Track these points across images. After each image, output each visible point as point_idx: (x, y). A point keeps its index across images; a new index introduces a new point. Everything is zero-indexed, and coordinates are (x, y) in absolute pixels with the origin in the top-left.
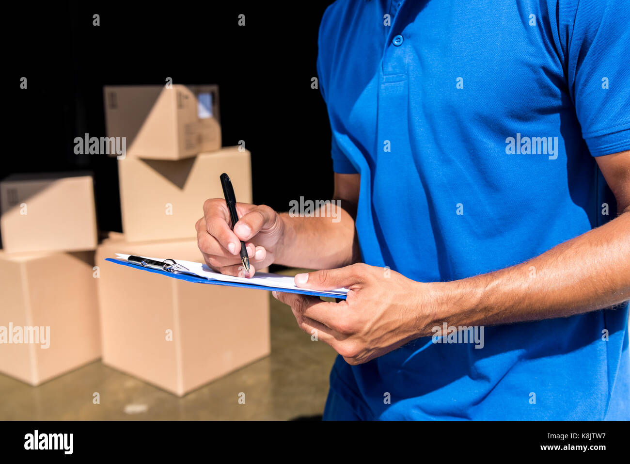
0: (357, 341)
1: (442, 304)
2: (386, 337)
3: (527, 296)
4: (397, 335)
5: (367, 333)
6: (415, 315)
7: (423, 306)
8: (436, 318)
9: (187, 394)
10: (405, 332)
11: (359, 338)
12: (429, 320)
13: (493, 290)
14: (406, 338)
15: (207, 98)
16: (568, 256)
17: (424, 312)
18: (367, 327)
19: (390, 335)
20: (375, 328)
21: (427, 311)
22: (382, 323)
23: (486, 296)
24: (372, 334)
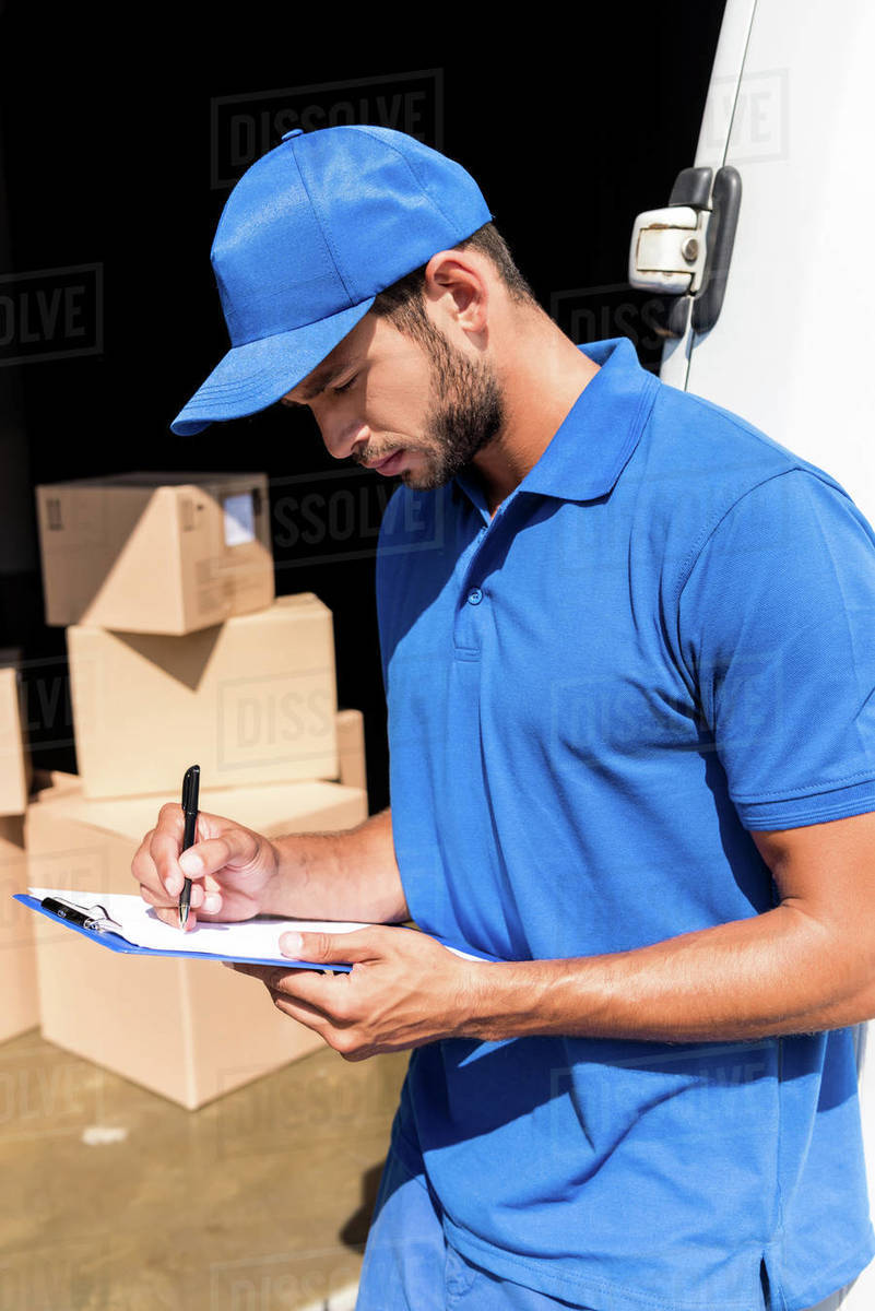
0: (356, 1033)
1: (485, 998)
2: (399, 1033)
3: (611, 1005)
4: (416, 1031)
5: (372, 1025)
6: (445, 1009)
7: (459, 996)
8: (474, 1016)
9: (204, 1106)
10: (427, 1028)
11: (360, 1029)
12: (465, 1018)
13: (560, 991)
14: (431, 1037)
15: (245, 504)
16: (681, 958)
17: (458, 1005)
18: (374, 1016)
19: (406, 1030)
20: (384, 1020)
21: (463, 1005)
22: (396, 1014)
23: (551, 996)
24: (380, 1026)
